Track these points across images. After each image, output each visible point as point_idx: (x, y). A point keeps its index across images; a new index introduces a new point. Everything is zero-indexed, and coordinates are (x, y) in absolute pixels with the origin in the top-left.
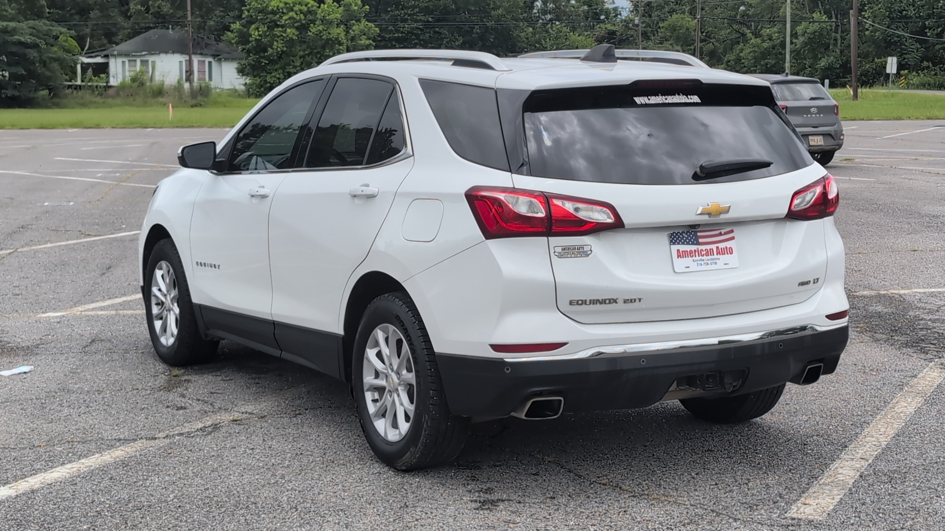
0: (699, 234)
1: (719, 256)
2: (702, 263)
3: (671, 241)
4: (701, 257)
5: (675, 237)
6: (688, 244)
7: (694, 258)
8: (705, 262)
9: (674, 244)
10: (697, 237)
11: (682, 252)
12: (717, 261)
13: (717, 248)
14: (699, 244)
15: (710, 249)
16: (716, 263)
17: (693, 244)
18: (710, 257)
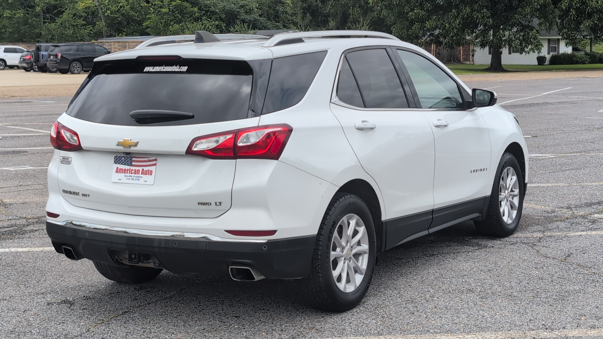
0: (133, 159)
1: (142, 175)
2: (130, 178)
3: (115, 161)
4: (130, 174)
5: (117, 159)
6: (125, 164)
7: (126, 174)
8: (132, 177)
9: (116, 163)
10: (132, 161)
11: (120, 169)
12: (140, 178)
13: (143, 169)
14: (131, 165)
15: (138, 170)
16: (139, 180)
17: (128, 165)
18: (136, 175)
